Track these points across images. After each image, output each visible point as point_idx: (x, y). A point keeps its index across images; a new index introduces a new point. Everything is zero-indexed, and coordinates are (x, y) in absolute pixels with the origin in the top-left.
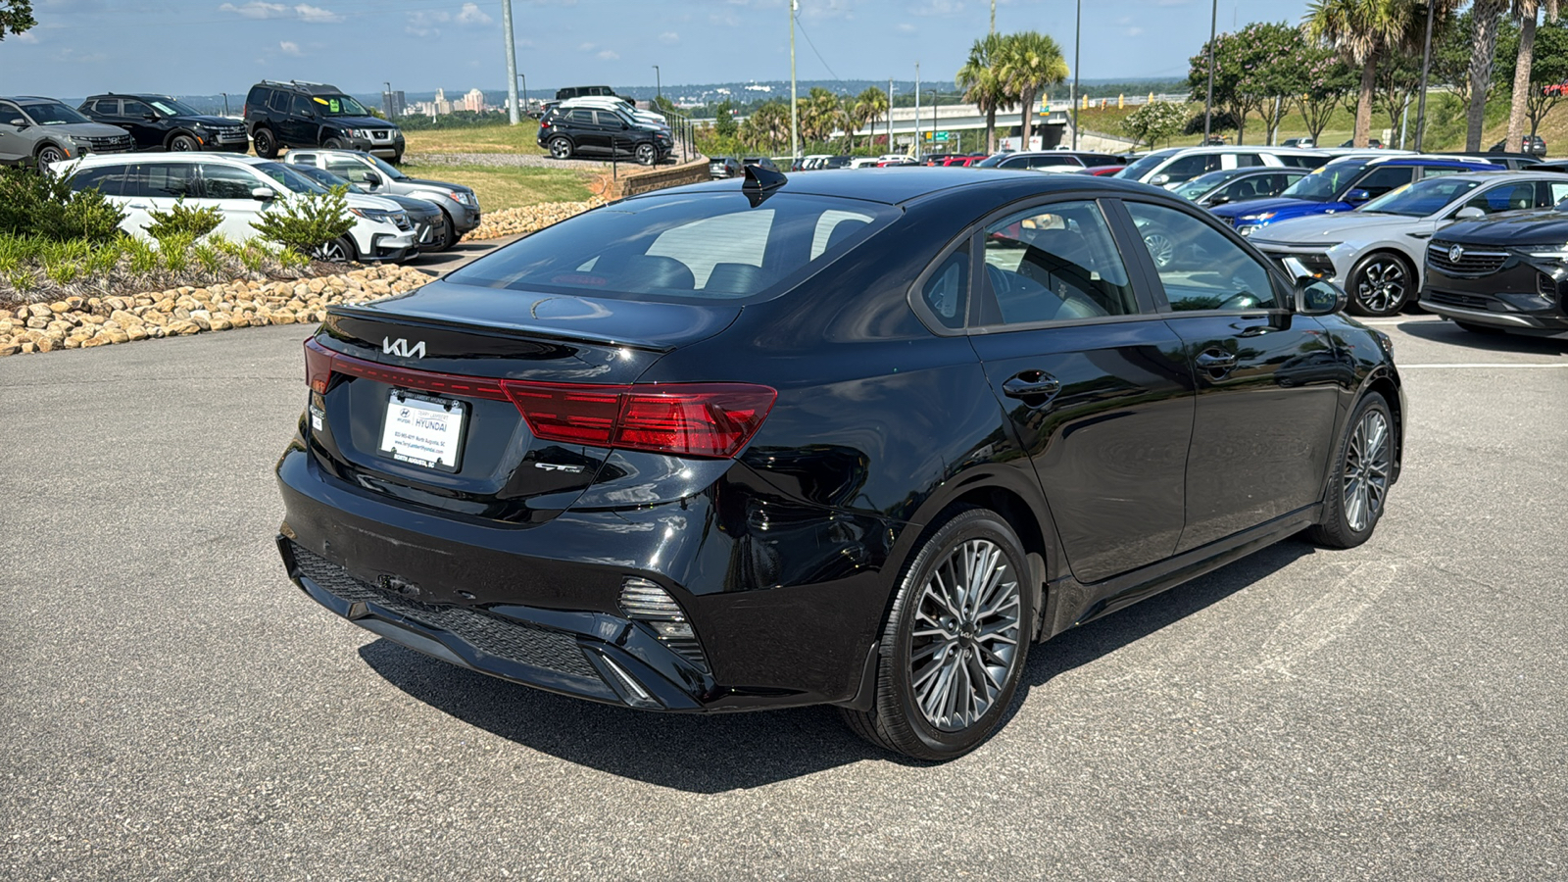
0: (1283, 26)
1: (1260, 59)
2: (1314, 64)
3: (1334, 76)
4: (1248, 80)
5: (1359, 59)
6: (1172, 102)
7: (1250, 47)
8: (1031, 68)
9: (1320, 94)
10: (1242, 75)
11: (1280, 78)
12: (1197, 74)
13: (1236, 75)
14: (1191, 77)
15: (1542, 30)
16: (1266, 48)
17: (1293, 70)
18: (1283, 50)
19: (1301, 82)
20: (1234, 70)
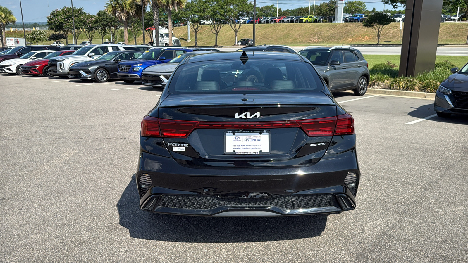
0: (74, 8)
1: (70, 17)
2: (87, 20)
3: (94, 24)
4: (67, 24)
5: (124, 19)
6: (42, 30)
7: (65, 14)
8: (2, 18)
9: (90, 29)
10: (65, 22)
11: (78, 24)
12: (50, 22)
13: (63, 22)
14: (48, 22)
15: (150, 13)
16: (71, 14)
17: (81, 22)
18: (76, 15)
19: (84, 25)
20: (62, 21)
